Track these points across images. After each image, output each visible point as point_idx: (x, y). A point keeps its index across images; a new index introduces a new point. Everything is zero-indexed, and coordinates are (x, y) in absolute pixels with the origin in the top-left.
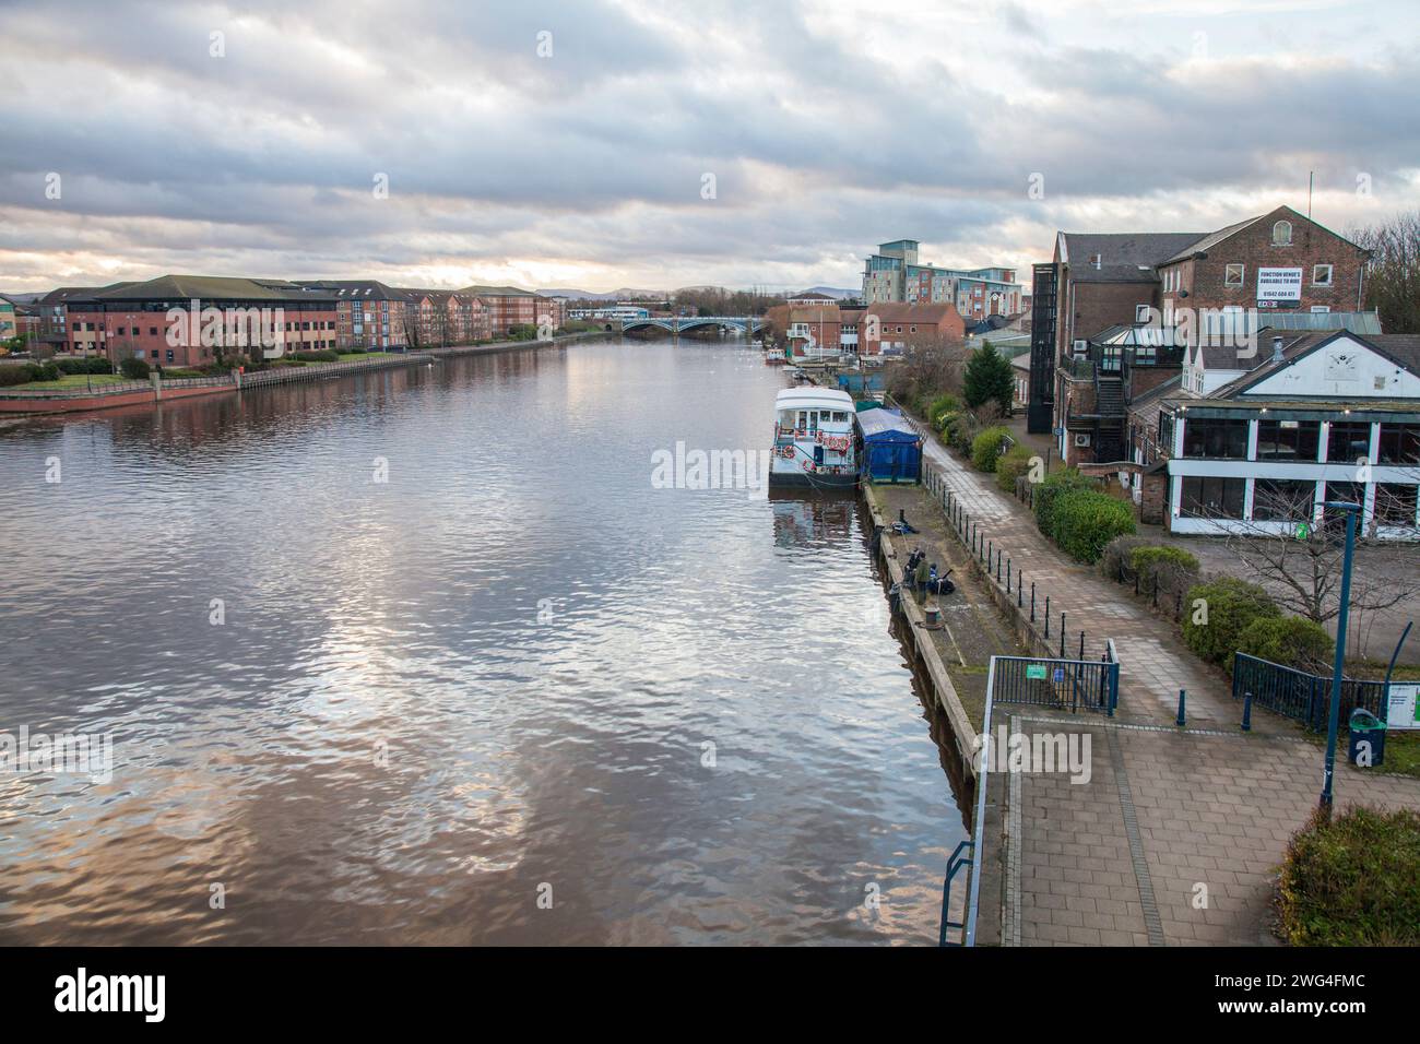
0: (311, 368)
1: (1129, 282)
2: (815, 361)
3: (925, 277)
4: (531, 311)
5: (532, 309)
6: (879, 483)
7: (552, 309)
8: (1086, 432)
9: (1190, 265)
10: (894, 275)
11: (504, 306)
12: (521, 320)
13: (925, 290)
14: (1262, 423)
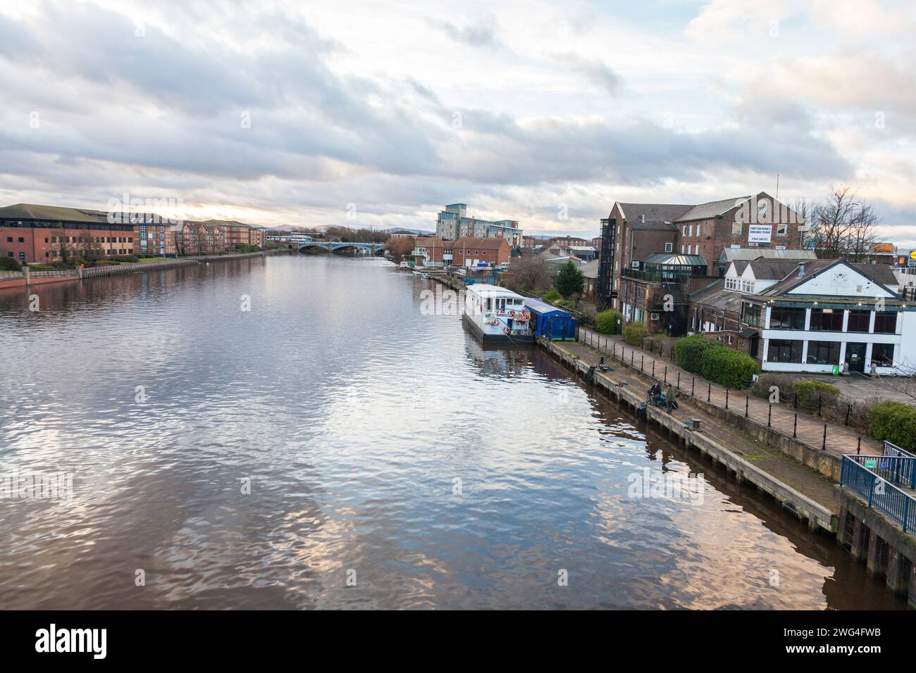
0: (124, 266)
1: (662, 230)
2: (430, 268)
3: (471, 224)
4: (247, 235)
5: (248, 235)
6: (555, 341)
7: (259, 235)
8: (657, 312)
9: (712, 223)
10: (454, 222)
11: (231, 232)
12: (242, 241)
13: (471, 231)
14: (813, 310)
